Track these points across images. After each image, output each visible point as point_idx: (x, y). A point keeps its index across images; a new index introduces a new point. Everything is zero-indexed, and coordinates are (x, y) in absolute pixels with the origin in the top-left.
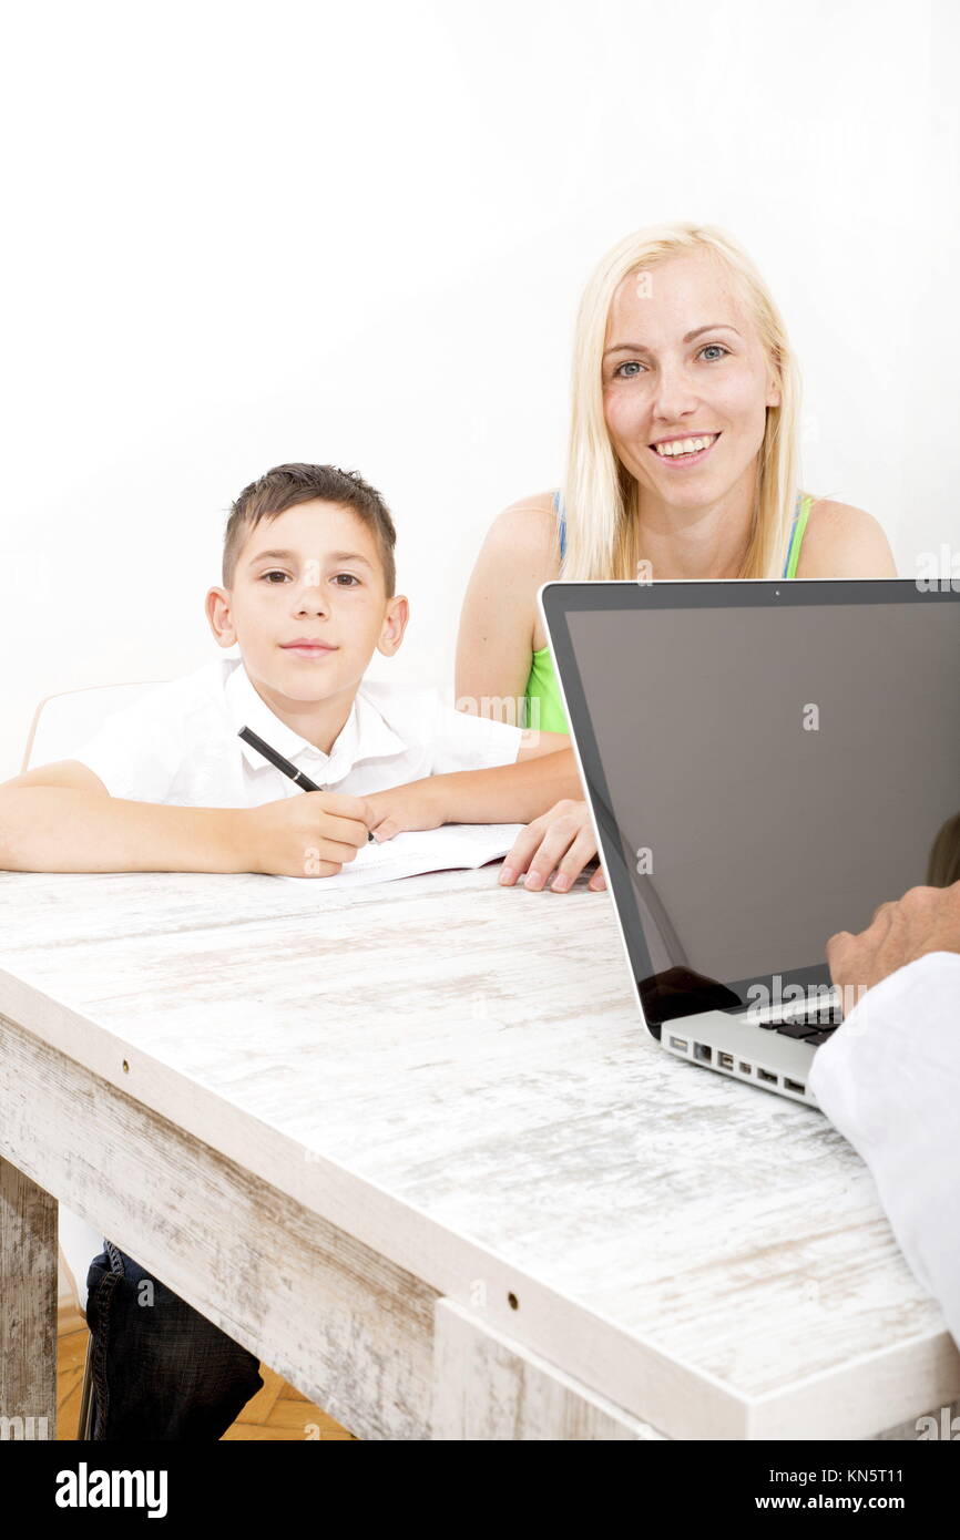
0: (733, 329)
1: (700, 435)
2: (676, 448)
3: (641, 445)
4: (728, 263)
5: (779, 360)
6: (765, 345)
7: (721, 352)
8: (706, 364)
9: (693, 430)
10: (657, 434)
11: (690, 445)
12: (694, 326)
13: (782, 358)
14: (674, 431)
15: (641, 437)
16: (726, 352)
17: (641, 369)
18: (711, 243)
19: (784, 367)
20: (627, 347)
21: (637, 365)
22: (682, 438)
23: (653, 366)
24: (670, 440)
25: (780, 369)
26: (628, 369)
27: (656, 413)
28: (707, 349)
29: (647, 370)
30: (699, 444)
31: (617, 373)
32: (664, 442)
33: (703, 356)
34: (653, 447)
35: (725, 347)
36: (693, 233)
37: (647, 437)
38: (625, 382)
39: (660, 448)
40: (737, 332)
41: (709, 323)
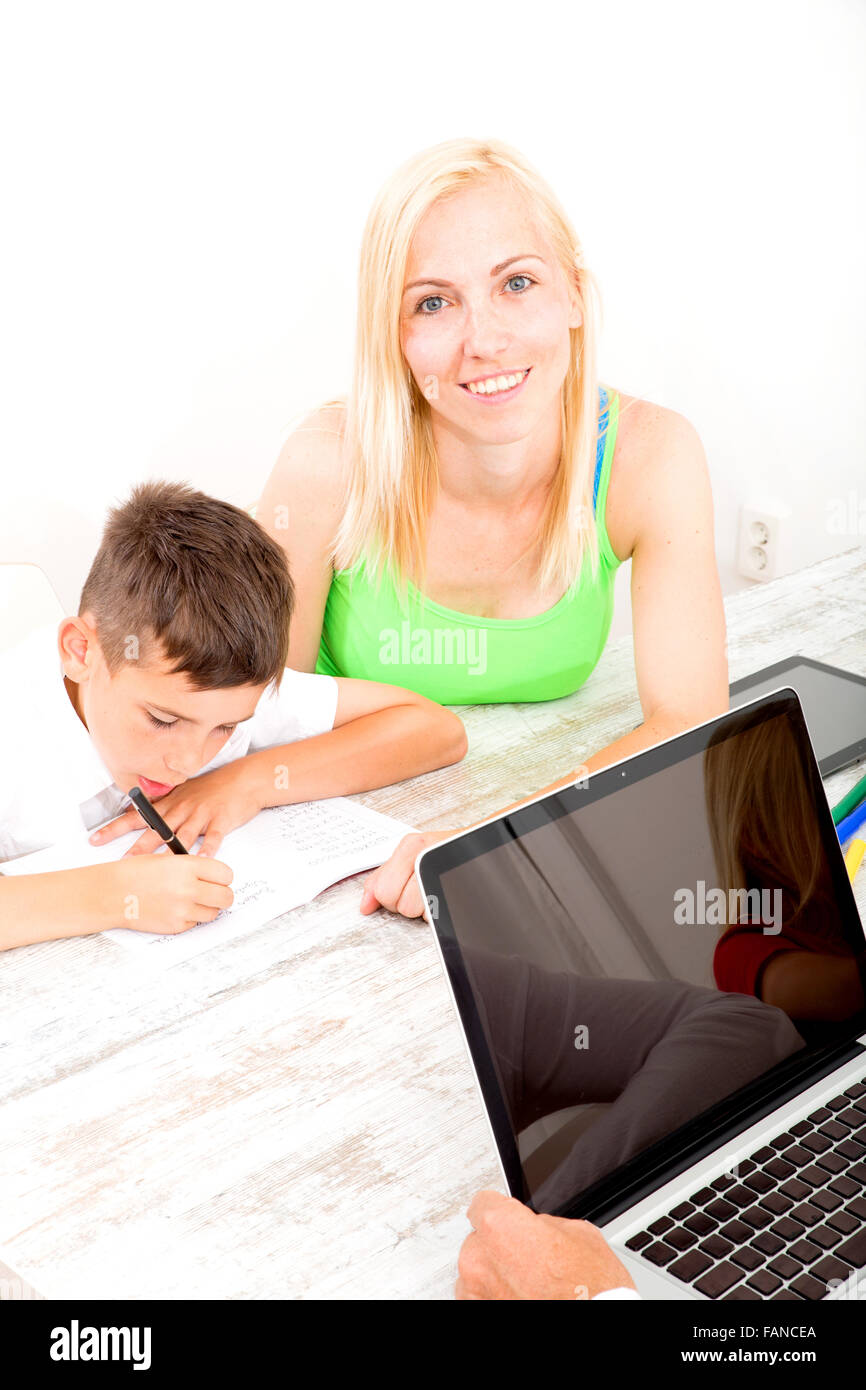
0: (539, 258)
1: (513, 373)
2: (490, 386)
3: (451, 384)
4: (526, 188)
5: (577, 280)
6: (565, 267)
7: (527, 282)
8: (513, 296)
9: (506, 369)
10: (468, 373)
11: (504, 383)
12: (500, 260)
13: (580, 277)
14: (487, 369)
15: (452, 376)
16: (533, 282)
17: (444, 304)
18: (506, 167)
19: (582, 285)
20: (430, 282)
21: (439, 299)
22: (495, 376)
23: (458, 300)
24: (484, 379)
25: (579, 288)
26: (429, 304)
27: (468, 352)
28: (511, 280)
29: (451, 305)
30: (512, 381)
31: (419, 309)
32: (476, 382)
33: (508, 288)
34: (465, 386)
35: (532, 278)
36: (485, 154)
37: (456, 375)
38: (429, 318)
39: (472, 387)
40: (543, 261)
41: (515, 254)
